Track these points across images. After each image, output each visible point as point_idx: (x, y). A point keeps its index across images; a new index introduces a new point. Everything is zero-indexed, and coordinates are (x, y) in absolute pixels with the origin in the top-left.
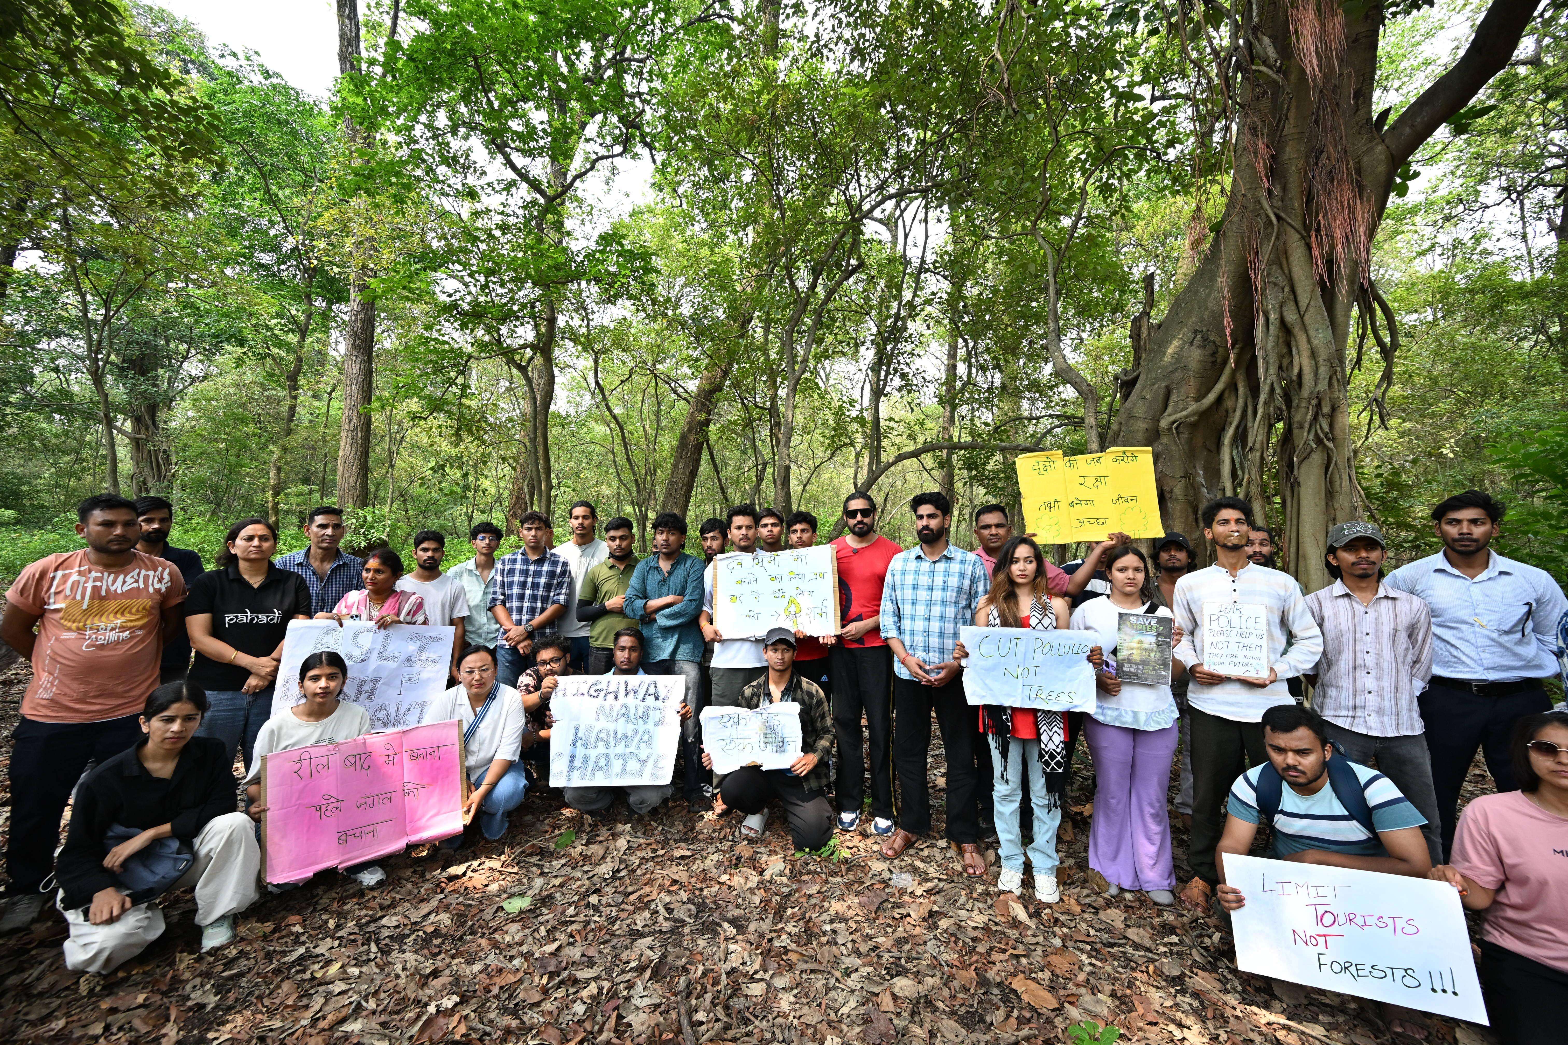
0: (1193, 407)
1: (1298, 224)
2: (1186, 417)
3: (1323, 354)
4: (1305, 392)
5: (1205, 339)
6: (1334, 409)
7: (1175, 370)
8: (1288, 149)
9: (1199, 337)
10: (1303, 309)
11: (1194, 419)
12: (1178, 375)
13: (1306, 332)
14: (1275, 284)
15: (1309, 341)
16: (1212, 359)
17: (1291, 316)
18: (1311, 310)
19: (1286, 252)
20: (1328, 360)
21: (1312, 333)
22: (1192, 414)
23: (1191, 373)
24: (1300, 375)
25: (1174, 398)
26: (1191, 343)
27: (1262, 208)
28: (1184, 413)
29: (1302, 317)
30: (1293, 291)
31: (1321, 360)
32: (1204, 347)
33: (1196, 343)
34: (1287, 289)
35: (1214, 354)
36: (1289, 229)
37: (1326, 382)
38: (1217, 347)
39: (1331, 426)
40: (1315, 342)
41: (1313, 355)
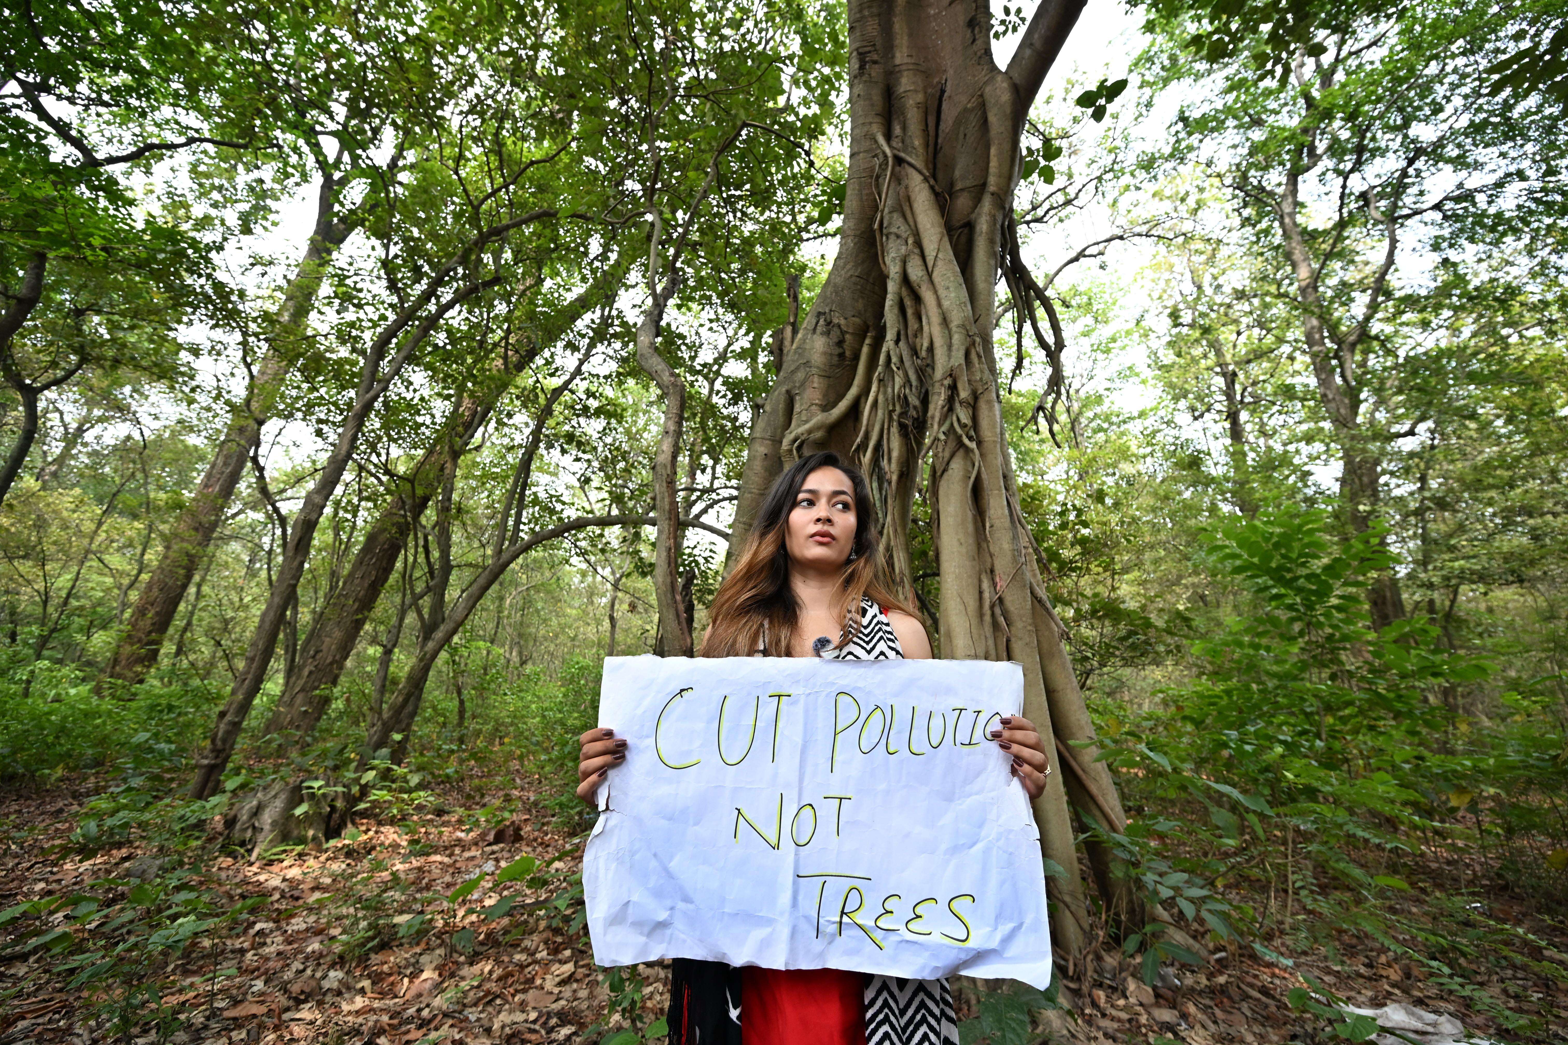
0: (819, 418)
1: (919, 164)
2: (810, 432)
3: (956, 318)
4: (939, 373)
5: (829, 323)
6: (976, 396)
7: (797, 368)
8: (904, 80)
9: (822, 322)
10: (930, 264)
11: (818, 435)
12: (800, 375)
13: (936, 292)
14: (898, 236)
15: (939, 305)
16: (838, 351)
17: (915, 272)
18: (940, 263)
19: (909, 199)
20: (963, 326)
21: (942, 292)
22: (817, 428)
23: (814, 370)
24: (931, 349)
25: (797, 408)
26: (815, 330)
27: (879, 147)
28: (807, 426)
29: (930, 275)
30: (919, 244)
31: (953, 325)
32: (827, 333)
33: (819, 329)
34: (910, 241)
35: (840, 343)
36: (911, 171)
37: (961, 353)
38: (843, 333)
39: (975, 418)
40: (946, 303)
41: (945, 322)
